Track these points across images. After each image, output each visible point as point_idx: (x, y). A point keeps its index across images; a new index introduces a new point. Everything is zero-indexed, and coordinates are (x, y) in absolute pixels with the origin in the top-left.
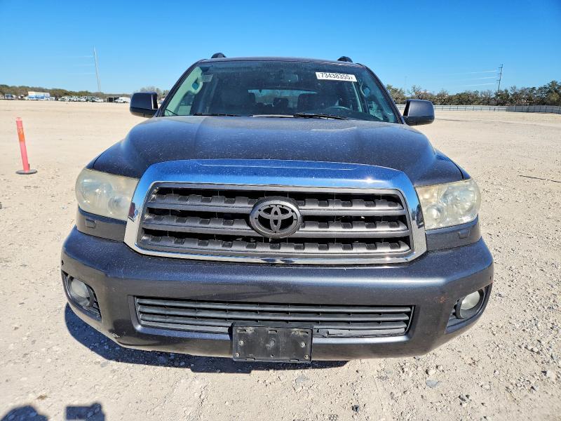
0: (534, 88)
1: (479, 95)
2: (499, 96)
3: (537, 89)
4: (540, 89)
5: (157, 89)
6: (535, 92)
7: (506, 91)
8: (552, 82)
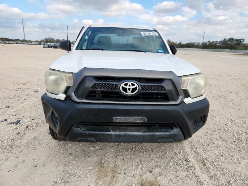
0: (217, 41)
1: (195, 44)
2: (203, 44)
3: (218, 42)
4: (220, 42)
5: (53, 39)
6: (217, 43)
7: (206, 42)
8: (224, 39)
